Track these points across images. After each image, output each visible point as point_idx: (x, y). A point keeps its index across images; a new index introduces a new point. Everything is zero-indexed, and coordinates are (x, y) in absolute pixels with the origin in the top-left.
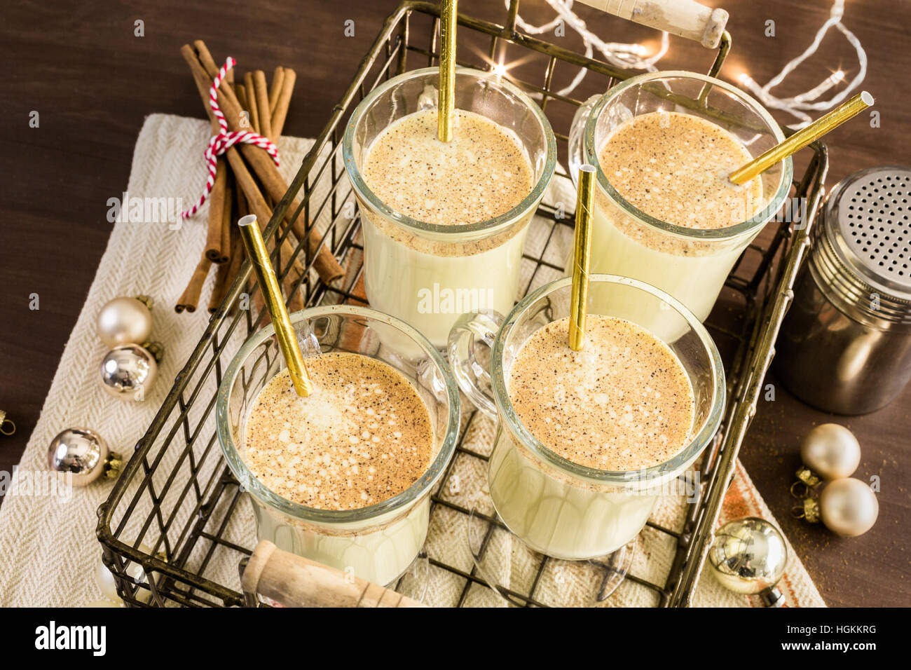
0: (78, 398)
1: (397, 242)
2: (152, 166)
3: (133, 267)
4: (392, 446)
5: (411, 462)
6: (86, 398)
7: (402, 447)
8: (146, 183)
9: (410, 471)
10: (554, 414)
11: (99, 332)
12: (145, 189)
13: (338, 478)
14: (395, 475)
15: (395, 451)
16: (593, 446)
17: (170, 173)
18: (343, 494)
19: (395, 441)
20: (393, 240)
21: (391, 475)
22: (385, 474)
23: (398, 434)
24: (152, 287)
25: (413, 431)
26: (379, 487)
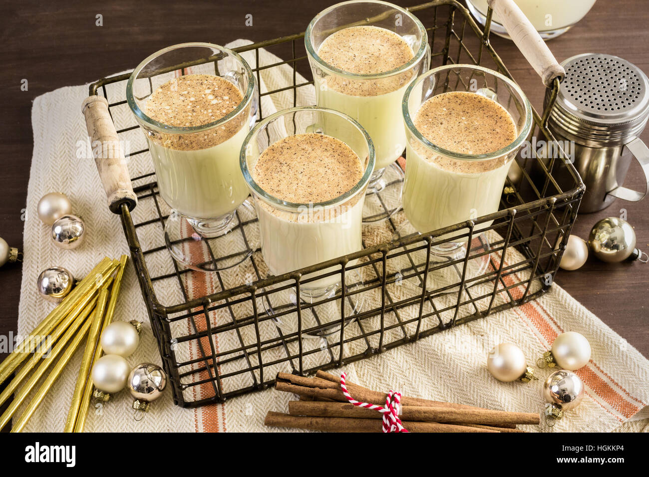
0: (41, 258)
2: (43, 124)
3: (48, 179)
6: (46, 256)
8: (42, 134)
11: (40, 216)
12: (43, 137)
17: (54, 122)
24: (63, 188)
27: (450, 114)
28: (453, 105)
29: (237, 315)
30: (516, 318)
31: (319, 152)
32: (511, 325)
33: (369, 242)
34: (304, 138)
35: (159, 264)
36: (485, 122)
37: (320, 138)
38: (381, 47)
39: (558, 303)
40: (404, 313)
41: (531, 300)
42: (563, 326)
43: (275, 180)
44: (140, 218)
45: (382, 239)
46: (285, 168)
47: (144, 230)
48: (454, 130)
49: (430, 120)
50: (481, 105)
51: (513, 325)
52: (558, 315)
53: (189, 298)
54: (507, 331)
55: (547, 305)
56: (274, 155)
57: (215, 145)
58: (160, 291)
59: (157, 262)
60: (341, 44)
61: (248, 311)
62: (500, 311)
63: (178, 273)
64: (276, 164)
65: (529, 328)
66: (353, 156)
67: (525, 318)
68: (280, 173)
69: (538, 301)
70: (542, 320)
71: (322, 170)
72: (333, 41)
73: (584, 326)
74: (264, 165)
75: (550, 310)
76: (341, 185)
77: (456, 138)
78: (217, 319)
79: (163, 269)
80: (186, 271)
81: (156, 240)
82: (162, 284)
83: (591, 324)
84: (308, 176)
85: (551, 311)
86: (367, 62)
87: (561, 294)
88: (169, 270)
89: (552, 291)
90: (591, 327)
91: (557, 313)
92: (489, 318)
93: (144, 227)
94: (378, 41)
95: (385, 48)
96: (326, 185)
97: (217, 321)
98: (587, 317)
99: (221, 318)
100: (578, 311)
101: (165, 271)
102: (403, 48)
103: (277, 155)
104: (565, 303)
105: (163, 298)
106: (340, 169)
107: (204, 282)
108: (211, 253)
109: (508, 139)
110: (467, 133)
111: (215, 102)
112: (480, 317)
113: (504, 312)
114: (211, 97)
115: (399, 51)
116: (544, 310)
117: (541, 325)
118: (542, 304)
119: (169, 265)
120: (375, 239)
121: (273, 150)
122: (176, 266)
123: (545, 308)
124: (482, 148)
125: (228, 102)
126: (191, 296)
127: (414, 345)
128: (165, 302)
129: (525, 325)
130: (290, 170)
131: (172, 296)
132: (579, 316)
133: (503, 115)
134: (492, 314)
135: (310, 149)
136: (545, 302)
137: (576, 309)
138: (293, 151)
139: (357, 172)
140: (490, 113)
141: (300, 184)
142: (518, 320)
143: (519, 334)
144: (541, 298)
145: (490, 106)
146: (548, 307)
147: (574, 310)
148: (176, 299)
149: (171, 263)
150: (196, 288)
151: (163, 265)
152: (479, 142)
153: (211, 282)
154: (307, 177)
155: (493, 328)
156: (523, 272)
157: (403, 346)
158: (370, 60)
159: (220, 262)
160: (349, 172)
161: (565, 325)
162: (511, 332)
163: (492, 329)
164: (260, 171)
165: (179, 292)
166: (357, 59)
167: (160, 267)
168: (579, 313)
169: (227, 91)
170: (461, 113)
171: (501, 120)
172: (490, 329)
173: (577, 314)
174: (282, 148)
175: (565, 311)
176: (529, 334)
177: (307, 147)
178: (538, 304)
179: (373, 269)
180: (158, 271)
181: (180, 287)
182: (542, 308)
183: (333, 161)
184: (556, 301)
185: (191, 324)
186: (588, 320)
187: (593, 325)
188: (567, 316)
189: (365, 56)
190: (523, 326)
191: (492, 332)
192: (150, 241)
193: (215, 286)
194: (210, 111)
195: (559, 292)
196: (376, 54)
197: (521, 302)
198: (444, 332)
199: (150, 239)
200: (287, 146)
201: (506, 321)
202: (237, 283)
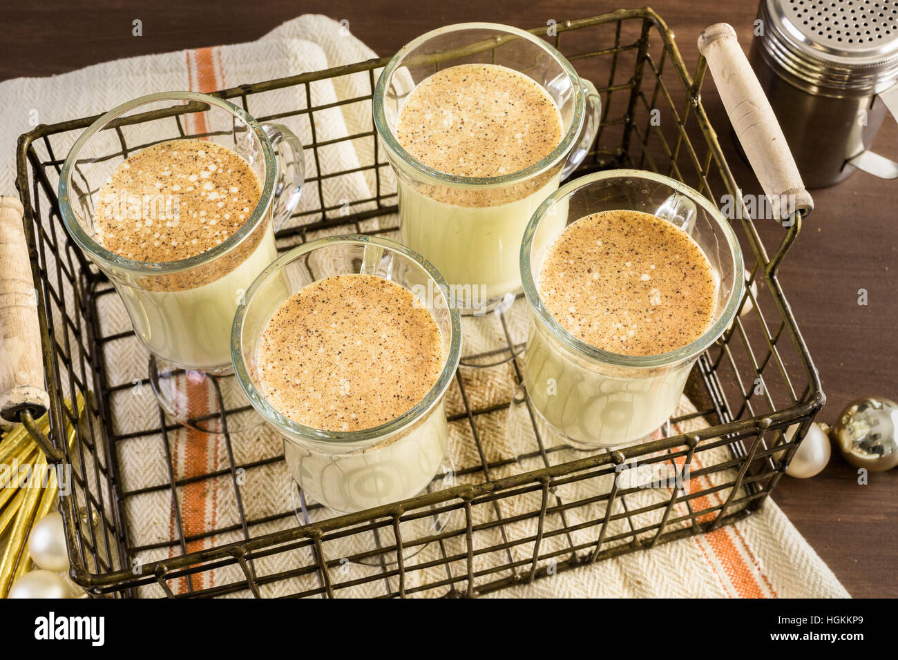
27: (608, 253)
28: (615, 236)
29: (250, 512)
30: (698, 556)
31: (374, 312)
32: (688, 567)
33: (476, 399)
34: (354, 282)
35: (136, 409)
36: (664, 274)
37: (380, 285)
38: (508, 107)
39: (770, 535)
40: (516, 532)
41: (727, 524)
42: (772, 579)
43: (294, 363)
44: (114, 325)
45: (498, 395)
46: (313, 340)
47: (120, 348)
48: (609, 286)
49: (572, 262)
50: (662, 239)
51: (691, 568)
52: (766, 558)
53: (177, 475)
54: (680, 577)
55: (751, 536)
56: (300, 312)
57: (205, 283)
58: (133, 458)
59: (133, 406)
60: (442, 97)
61: (269, 505)
62: (672, 540)
63: (166, 429)
64: (299, 330)
65: (715, 576)
66: (430, 326)
67: (713, 558)
68: (304, 349)
69: (738, 528)
70: (740, 562)
71: (374, 350)
72: (429, 89)
73: (806, 585)
74: (280, 330)
75: (755, 546)
76: (403, 382)
77: (610, 301)
78: (219, 515)
79: (142, 420)
80: (178, 427)
81: (136, 368)
82: (138, 446)
83: (818, 583)
84: (350, 360)
85: (757, 549)
86: (482, 136)
87: (776, 520)
88: (152, 422)
89: (762, 511)
90: (817, 589)
91: (765, 552)
92: (654, 552)
93: (120, 340)
94: (506, 95)
95: (517, 109)
96: (377, 379)
97: (217, 519)
98: (812, 569)
99: (224, 513)
100: (799, 556)
101: (144, 423)
102: (546, 113)
103: (304, 313)
104: (781, 538)
105: (137, 471)
106: (403, 347)
107: (203, 447)
108: (220, 399)
109: (700, 312)
110: (631, 293)
111: (214, 196)
112: (639, 549)
113: (680, 542)
114: (209, 186)
115: (538, 118)
116: (745, 545)
117: (736, 572)
118: (743, 534)
119: (152, 414)
120: (487, 394)
121: (298, 302)
122: (163, 415)
123: (747, 542)
124: (653, 326)
125: (236, 200)
126: (181, 472)
127: (527, 587)
128: (139, 478)
129: (710, 569)
130: (322, 345)
131: (151, 469)
132: (799, 566)
133: (699, 262)
134: (660, 544)
135: (360, 306)
136: (748, 530)
137: (797, 551)
138: (331, 307)
139: (434, 359)
140: (677, 257)
141: (333, 375)
142: (701, 559)
143: (699, 586)
144: (744, 522)
145: (678, 242)
146: (753, 540)
147: (793, 552)
148: (156, 473)
149: (155, 411)
150: (189, 459)
151: (142, 412)
152: (647, 315)
153: (216, 449)
154: (347, 362)
155: (658, 571)
156: (720, 474)
157: (510, 589)
158: (488, 131)
159: (234, 415)
160: (421, 358)
161: (775, 576)
162: (686, 579)
163: (656, 572)
164: (271, 342)
165: (162, 463)
166: (466, 130)
167: (138, 415)
168: (801, 560)
169: (237, 175)
170: (626, 254)
171: (694, 272)
172: (653, 572)
173: (797, 561)
174: (314, 299)
175: (779, 553)
176: (716, 587)
177: (355, 301)
178: (737, 533)
179: (476, 448)
180: (133, 423)
181: (165, 455)
182: (743, 541)
183: (395, 332)
184: (768, 532)
185: (175, 522)
186: (813, 575)
187: (820, 587)
188: (780, 563)
189: (480, 124)
190: (707, 571)
191: (654, 577)
192: (126, 368)
193: (220, 456)
194: (203, 213)
195: (774, 515)
196: (500, 121)
197: (708, 527)
198: (577, 570)
199: (127, 364)
200: (324, 296)
201: (681, 560)
202: (256, 454)
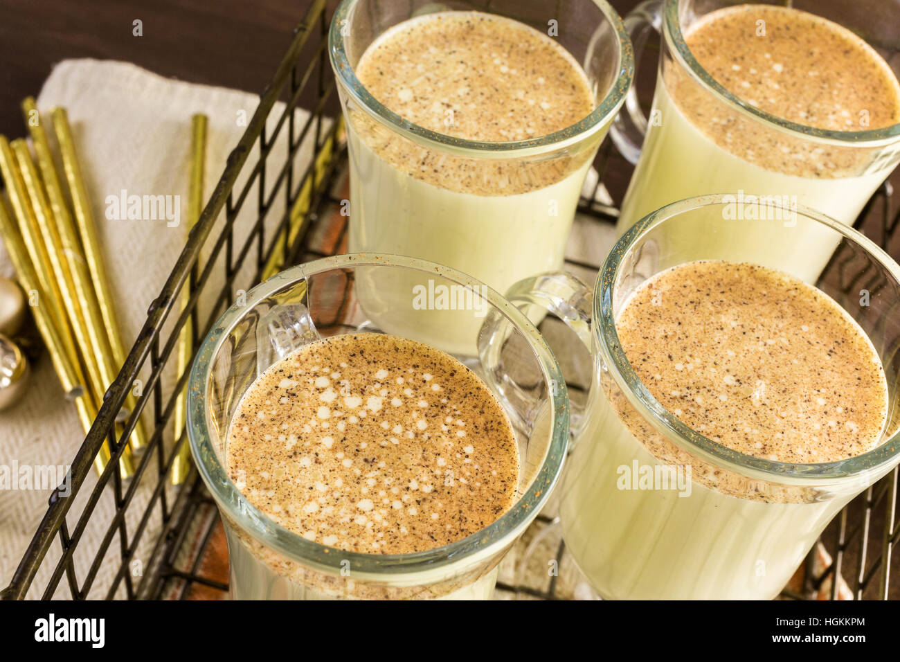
1: (419, 181)
4: (464, 469)
5: (491, 485)
7: (476, 466)
9: (491, 499)
10: (685, 405)
13: (385, 524)
14: (470, 509)
15: (468, 474)
16: (753, 445)
18: (394, 544)
19: (467, 461)
20: (412, 178)
21: (465, 508)
22: (456, 509)
23: (469, 449)
25: (486, 441)
26: (449, 527)
